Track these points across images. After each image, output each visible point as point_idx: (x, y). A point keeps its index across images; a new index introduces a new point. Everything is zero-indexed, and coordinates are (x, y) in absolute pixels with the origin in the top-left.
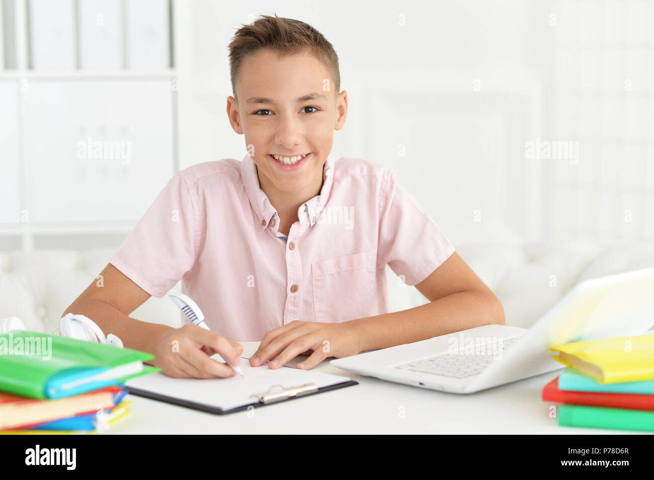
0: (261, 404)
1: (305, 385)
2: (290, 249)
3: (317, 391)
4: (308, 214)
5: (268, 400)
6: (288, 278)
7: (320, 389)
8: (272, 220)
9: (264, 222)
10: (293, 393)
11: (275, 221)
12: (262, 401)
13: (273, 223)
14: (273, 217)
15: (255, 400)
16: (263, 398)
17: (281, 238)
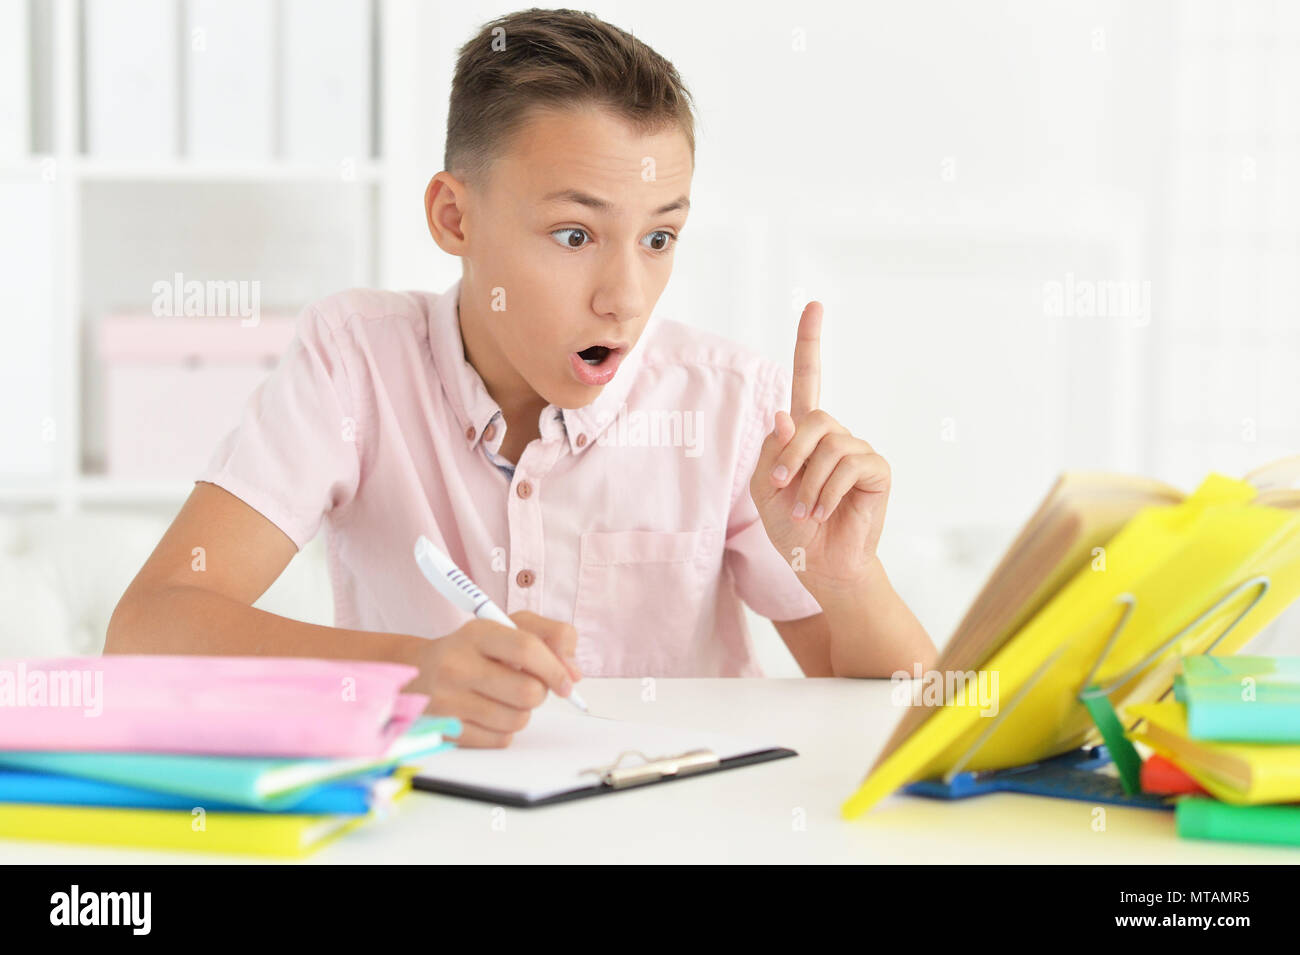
0: (606, 788)
1: (689, 754)
2: (519, 495)
3: (718, 765)
4: (564, 426)
5: (621, 780)
6: (512, 553)
7: (723, 761)
8: (490, 427)
9: (471, 433)
10: (671, 768)
11: (495, 430)
12: (608, 782)
13: (491, 432)
14: (491, 420)
15: (593, 780)
16: (609, 776)
17: (502, 469)
